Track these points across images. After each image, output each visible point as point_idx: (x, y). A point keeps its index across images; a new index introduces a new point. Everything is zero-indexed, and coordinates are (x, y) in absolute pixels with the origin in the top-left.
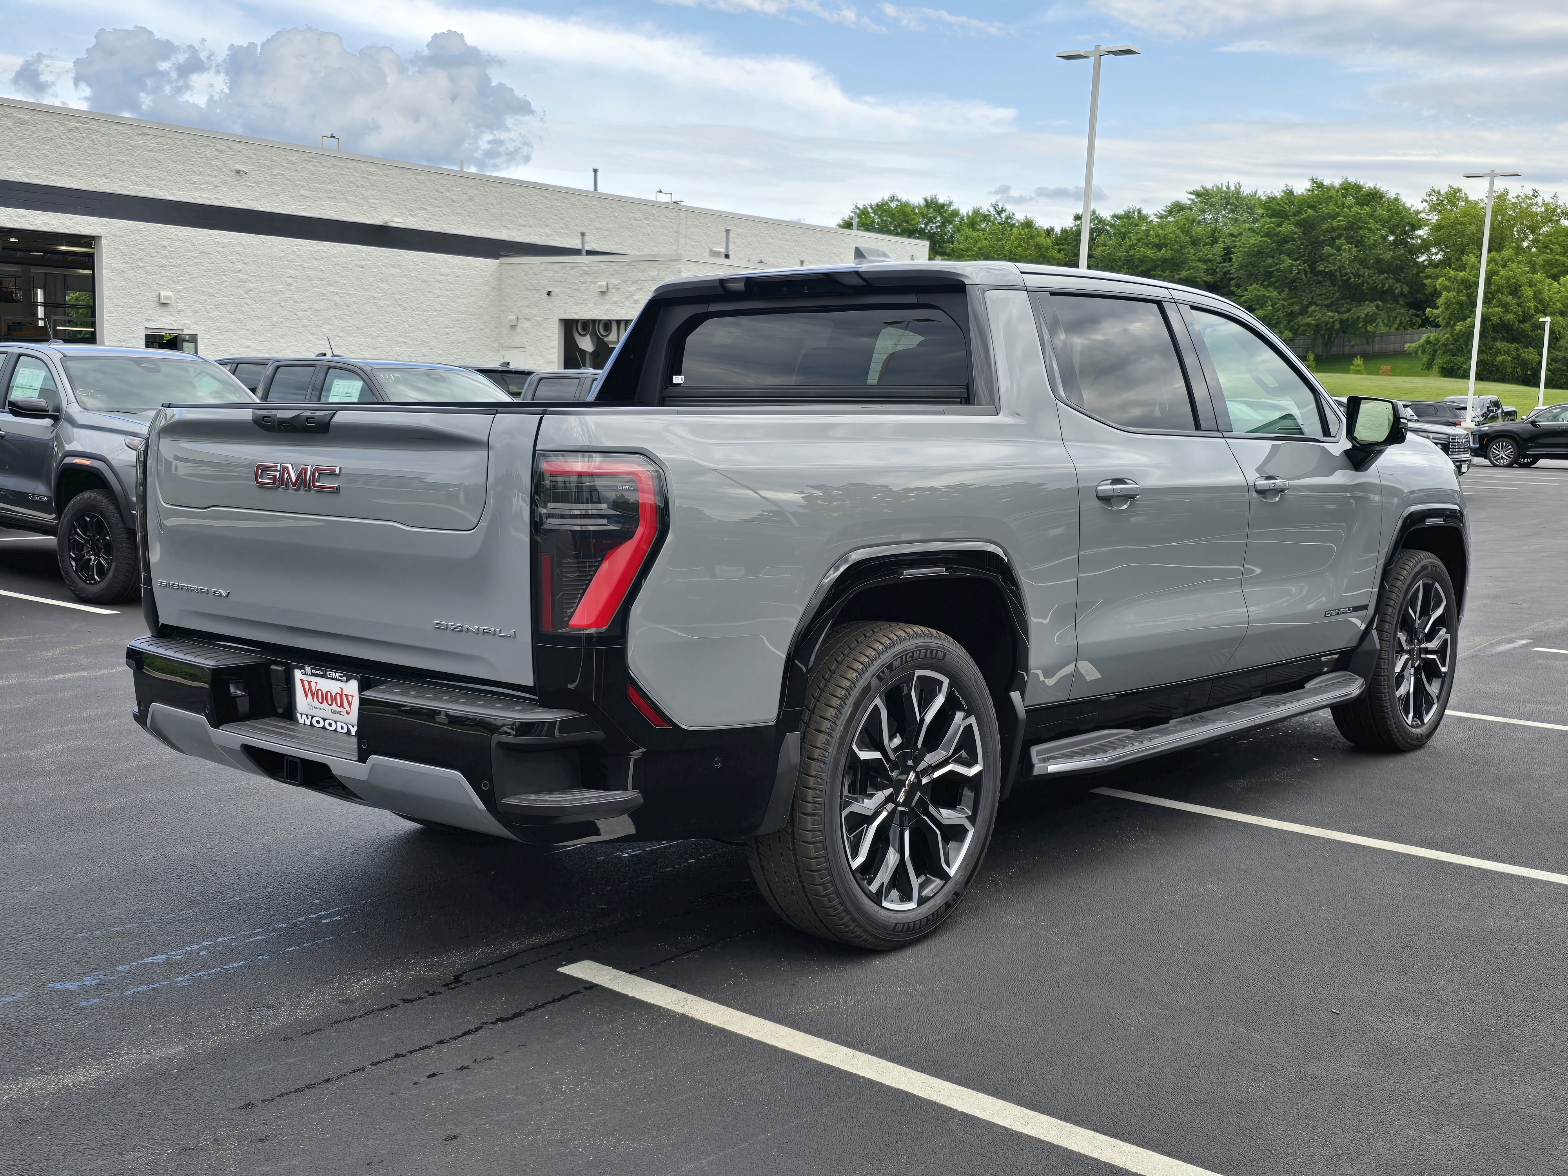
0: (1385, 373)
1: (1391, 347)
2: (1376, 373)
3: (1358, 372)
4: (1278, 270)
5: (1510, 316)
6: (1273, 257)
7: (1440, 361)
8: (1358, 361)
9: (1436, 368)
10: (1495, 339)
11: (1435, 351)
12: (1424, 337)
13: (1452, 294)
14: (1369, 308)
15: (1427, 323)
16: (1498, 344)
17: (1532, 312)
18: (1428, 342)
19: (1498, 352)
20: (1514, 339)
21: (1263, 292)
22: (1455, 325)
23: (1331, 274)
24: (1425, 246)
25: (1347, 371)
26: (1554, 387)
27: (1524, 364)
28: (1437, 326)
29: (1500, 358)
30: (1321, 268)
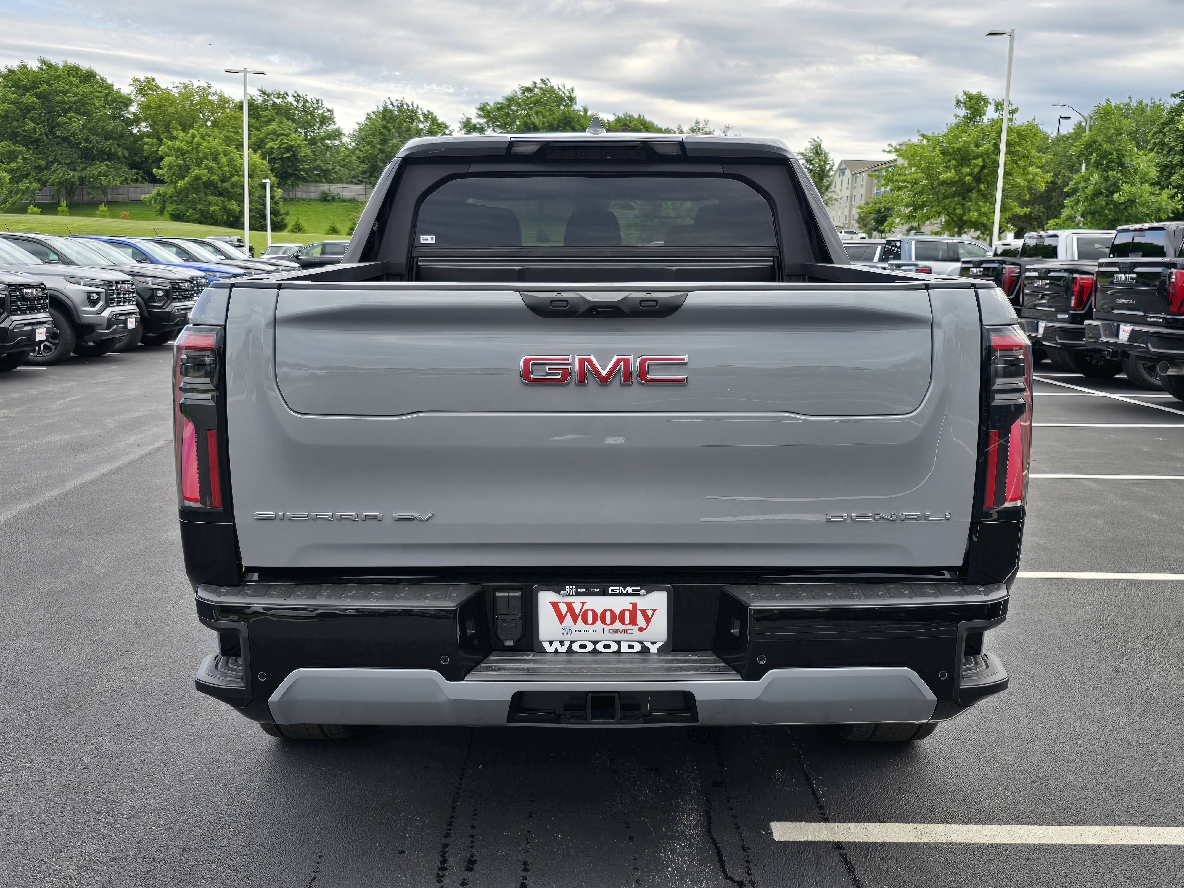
0: (125, 217)
1: (121, 197)
2: (118, 217)
3: (104, 216)
4: (25, 131)
5: (215, 177)
6: (18, 121)
7: (170, 208)
8: (103, 208)
9: (167, 215)
10: (206, 195)
11: (165, 202)
12: (155, 191)
13: (172, 159)
14: (101, 166)
15: (155, 180)
16: (211, 198)
17: (228, 174)
18: (158, 194)
19: (210, 204)
20: (220, 194)
22: (176, 182)
23: (66, 139)
24: (136, 121)
25: (94, 215)
26: (256, 230)
27: (229, 212)
28: (163, 182)
29: (212, 209)
30: (58, 133)
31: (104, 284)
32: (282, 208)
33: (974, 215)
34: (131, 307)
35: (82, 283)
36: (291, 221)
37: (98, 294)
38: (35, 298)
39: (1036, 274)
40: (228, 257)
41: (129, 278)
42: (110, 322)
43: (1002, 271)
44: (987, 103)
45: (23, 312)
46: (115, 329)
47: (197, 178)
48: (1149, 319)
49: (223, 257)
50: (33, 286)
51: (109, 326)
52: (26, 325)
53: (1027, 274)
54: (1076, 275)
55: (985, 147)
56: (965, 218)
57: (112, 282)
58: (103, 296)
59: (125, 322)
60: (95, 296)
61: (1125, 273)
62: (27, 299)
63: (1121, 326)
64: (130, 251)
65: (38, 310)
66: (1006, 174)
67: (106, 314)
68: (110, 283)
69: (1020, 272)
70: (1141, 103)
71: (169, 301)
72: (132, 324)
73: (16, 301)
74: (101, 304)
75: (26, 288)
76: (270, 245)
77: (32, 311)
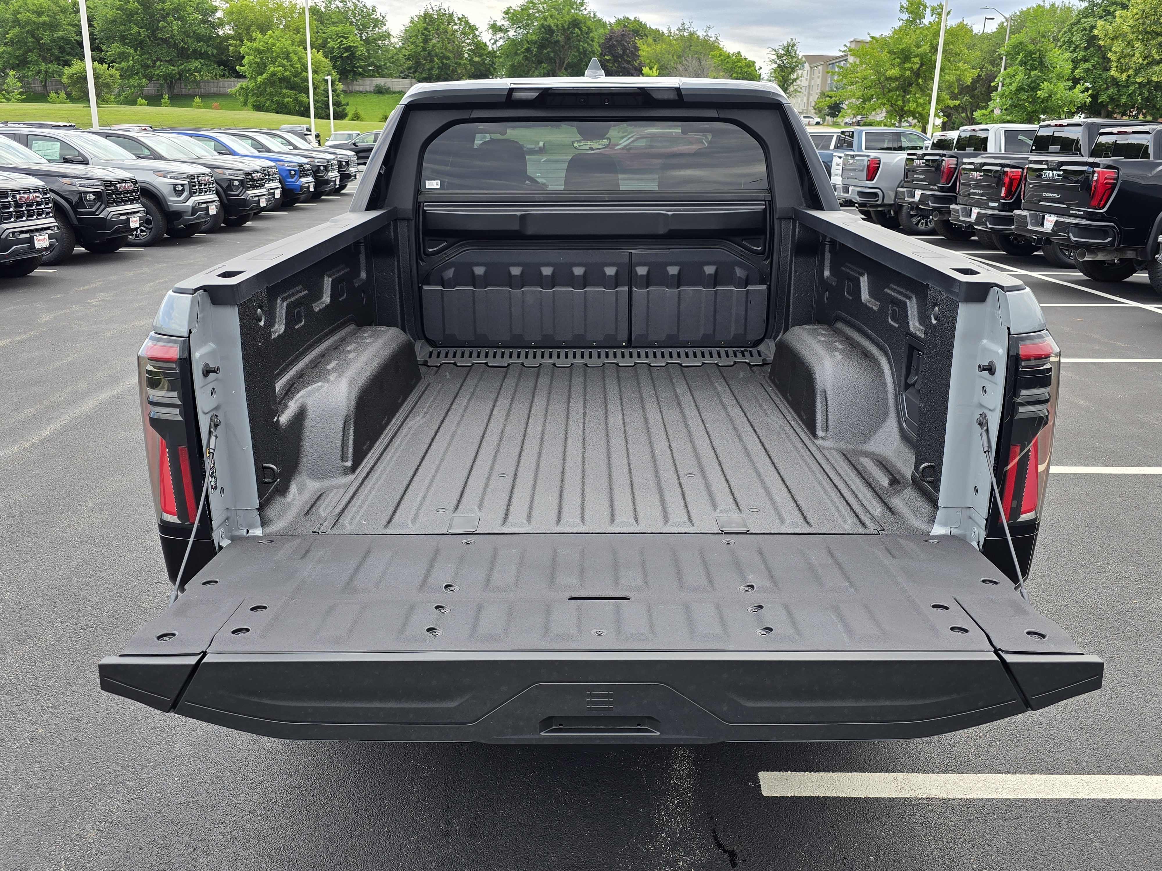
0: (216, 108)
1: (212, 90)
2: (210, 108)
3: (199, 107)
4: (131, 34)
5: (287, 73)
6: (125, 25)
7: (251, 101)
8: (197, 100)
9: (250, 106)
10: (281, 88)
11: (247, 95)
12: (238, 86)
13: (252, 57)
14: (195, 64)
15: (239, 76)
16: (284, 91)
17: (299, 70)
18: (242, 88)
19: (284, 96)
20: (292, 88)
21: (122, 49)
22: (256, 78)
23: (165, 41)
24: (221, 24)
25: (191, 106)
26: (320, 118)
27: (301, 104)
28: (245, 77)
29: (286, 100)
30: (159, 36)
31: (187, 177)
32: (343, 100)
33: (912, 106)
34: (213, 197)
35: (169, 176)
36: (350, 110)
37: (183, 185)
38: (128, 192)
39: (972, 167)
40: (296, 148)
41: (208, 171)
42: (194, 210)
43: (942, 163)
44: (925, 7)
45: (118, 203)
46: (199, 216)
47: (273, 74)
48: (1071, 212)
49: (291, 147)
50: (125, 181)
51: (193, 214)
52: (121, 215)
53: (964, 166)
54: (1006, 169)
55: (926, 48)
56: (905, 109)
57: (194, 175)
58: (187, 188)
59: (207, 209)
60: (180, 188)
61: (1052, 170)
62: (121, 193)
63: (1046, 217)
64: (213, 143)
65: (132, 201)
66: (942, 70)
67: (190, 203)
68: (191, 177)
69: (957, 164)
70: (1053, 5)
71: (244, 190)
72: (213, 211)
73: (112, 195)
74: (185, 194)
75: (119, 183)
76: (333, 132)
77: (126, 202)
